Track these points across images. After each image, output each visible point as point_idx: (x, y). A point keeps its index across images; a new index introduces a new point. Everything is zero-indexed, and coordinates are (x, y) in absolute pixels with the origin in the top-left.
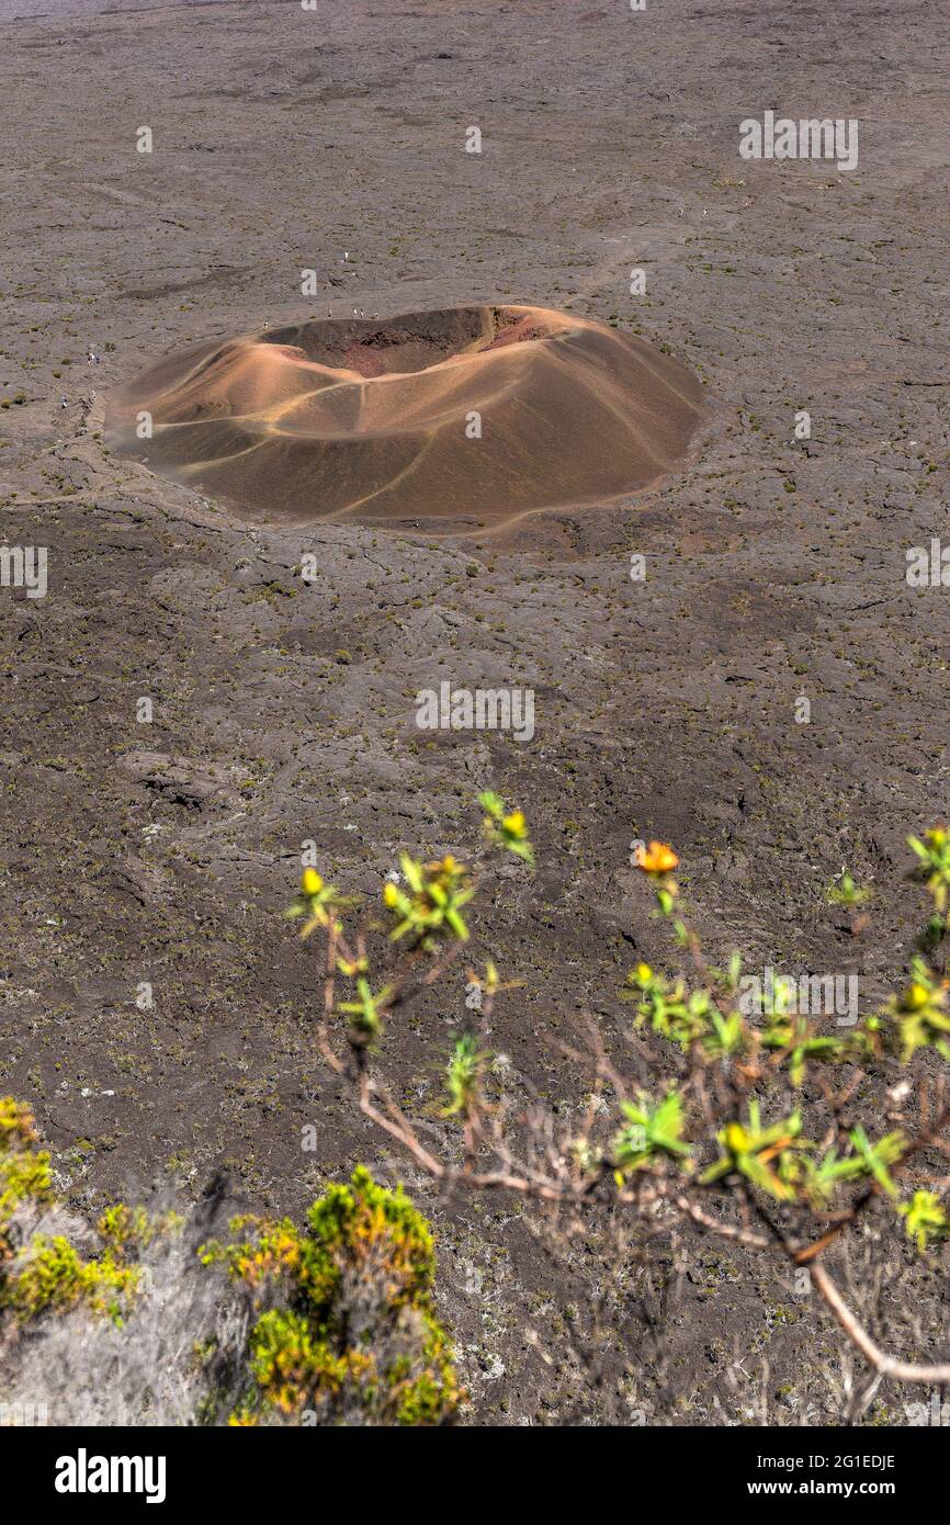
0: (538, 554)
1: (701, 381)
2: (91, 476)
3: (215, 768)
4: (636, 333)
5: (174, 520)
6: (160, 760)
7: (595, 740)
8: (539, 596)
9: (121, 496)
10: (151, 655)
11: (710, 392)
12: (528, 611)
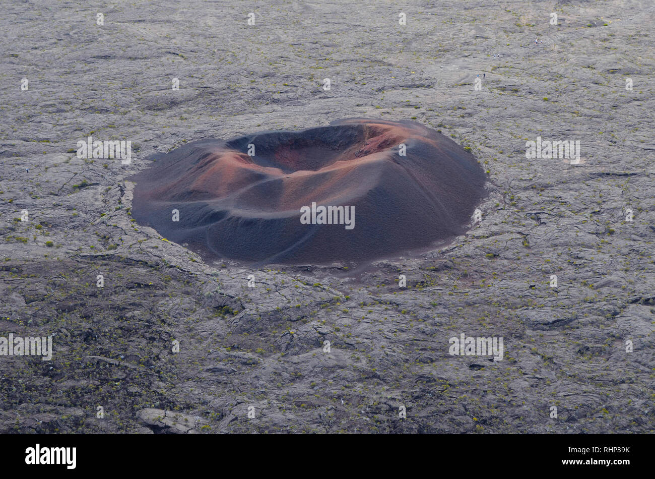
0: (376, 288)
1: (485, 172)
2: (124, 237)
3: (189, 418)
4: (453, 137)
5: (171, 267)
6: (159, 413)
7: (391, 403)
8: (373, 316)
9: (141, 251)
10: (155, 351)
11: (489, 180)
12: (366, 325)
